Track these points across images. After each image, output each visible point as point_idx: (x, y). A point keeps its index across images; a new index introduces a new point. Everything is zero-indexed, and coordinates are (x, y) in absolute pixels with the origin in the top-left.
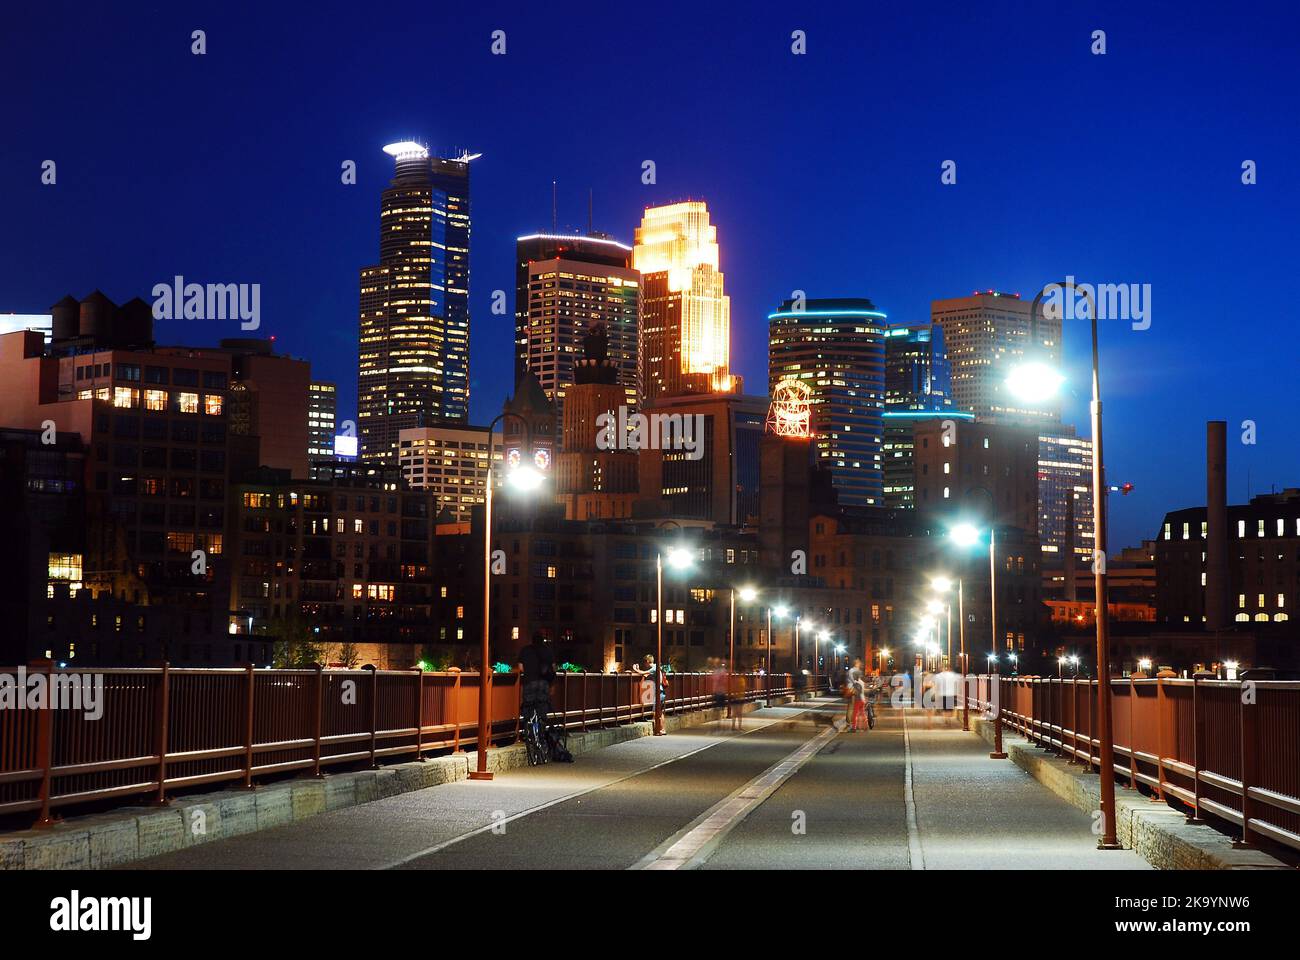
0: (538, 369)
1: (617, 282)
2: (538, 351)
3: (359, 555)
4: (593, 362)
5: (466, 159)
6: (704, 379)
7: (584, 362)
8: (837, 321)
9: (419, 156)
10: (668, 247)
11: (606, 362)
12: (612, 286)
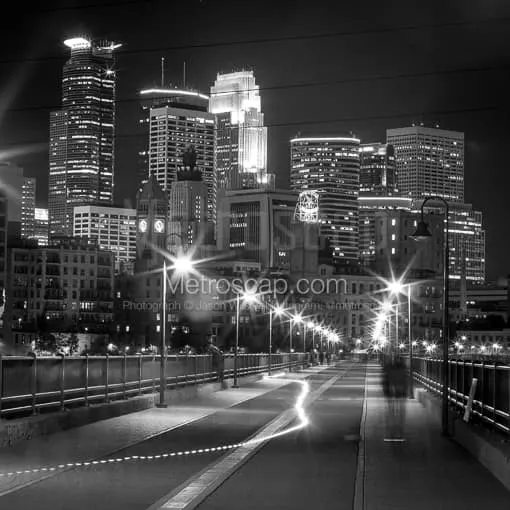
0: (155, 172)
1: (202, 121)
2: (155, 161)
3: (75, 286)
4: (188, 168)
5: (113, 47)
6: (252, 176)
7: (183, 168)
8: (331, 143)
9: (85, 46)
10: (231, 99)
11: (195, 168)
12: (198, 122)
